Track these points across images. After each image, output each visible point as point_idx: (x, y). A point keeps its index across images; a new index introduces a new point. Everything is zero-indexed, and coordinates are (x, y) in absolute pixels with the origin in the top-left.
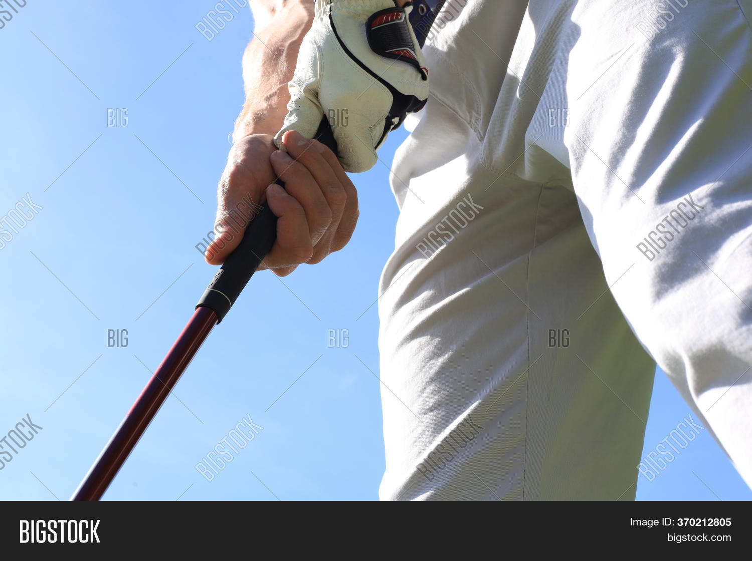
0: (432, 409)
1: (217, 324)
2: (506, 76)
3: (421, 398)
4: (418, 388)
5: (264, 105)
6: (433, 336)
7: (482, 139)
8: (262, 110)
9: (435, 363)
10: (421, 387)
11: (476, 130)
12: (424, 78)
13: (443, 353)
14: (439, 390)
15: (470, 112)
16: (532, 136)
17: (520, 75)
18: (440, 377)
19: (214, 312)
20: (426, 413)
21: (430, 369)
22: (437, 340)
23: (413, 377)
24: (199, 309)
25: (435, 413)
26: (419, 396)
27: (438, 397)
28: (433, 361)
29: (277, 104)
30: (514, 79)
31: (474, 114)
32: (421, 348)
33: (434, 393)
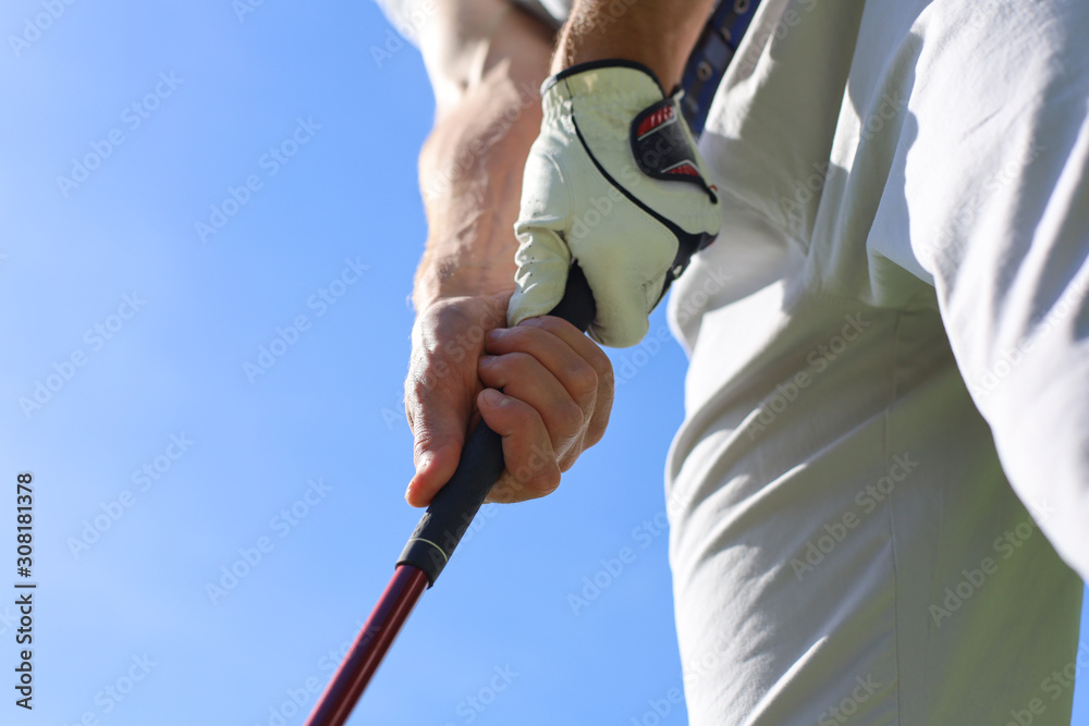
0: (754, 653)
1: (429, 587)
2: (831, 168)
3: (738, 639)
4: (732, 622)
5: (455, 247)
6: (750, 544)
7: (806, 252)
8: (450, 256)
9: (755, 583)
10: (737, 620)
11: (798, 239)
12: (714, 200)
13: (766, 568)
14: (764, 624)
15: (785, 214)
16: (876, 244)
17: (849, 165)
18: (764, 604)
19: (421, 573)
20: (746, 659)
21: (748, 592)
22: (755, 551)
23: (724, 607)
24: (400, 568)
25: (759, 658)
26: (735, 635)
27: (763, 634)
28: (752, 581)
29: (473, 244)
30: (840, 171)
31: (791, 216)
32: (733, 563)
33: (756, 629)
